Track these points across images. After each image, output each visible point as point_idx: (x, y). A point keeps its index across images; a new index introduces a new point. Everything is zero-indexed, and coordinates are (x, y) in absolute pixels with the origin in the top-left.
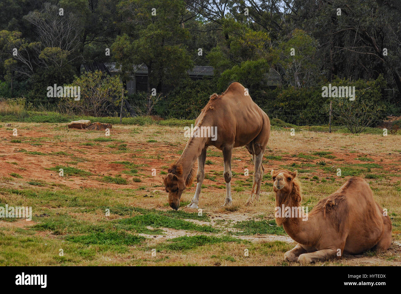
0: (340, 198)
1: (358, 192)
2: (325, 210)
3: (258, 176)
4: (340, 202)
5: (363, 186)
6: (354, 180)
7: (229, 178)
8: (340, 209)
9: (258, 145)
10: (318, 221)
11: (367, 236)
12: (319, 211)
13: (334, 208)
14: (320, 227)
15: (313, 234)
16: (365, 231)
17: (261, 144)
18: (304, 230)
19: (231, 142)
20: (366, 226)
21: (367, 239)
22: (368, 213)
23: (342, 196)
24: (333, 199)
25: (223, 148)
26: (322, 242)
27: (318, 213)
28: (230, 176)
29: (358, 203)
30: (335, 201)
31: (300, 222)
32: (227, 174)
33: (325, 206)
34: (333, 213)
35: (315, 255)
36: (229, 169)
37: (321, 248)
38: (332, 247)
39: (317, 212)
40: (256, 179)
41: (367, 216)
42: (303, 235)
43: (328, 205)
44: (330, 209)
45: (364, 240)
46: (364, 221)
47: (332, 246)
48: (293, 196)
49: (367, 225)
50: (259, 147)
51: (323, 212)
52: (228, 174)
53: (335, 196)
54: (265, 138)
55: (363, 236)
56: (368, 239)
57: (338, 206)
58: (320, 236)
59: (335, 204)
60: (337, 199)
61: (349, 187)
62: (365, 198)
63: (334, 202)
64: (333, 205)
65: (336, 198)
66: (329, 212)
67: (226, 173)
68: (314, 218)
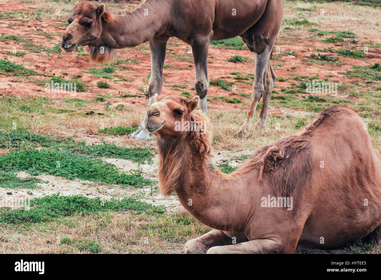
0: (296, 145)
1: (337, 135)
2: (262, 167)
3: (261, 88)
4: (295, 153)
5: (349, 124)
6: (334, 112)
7: (203, 90)
8: (294, 166)
9: (259, 37)
10: (248, 187)
11: (351, 216)
12: (252, 169)
13: (281, 164)
14: (252, 198)
15: (237, 211)
16: (346, 208)
17: (264, 35)
18: (218, 204)
19: (205, 32)
20: (349, 199)
21: (350, 222)
22: (354, 174)
23: (301, 141)
24: (283, 147)
25: (192, 41)
26: (253, 225)
27: (249, 172)
28: (204, 88)
29: (334, 155)
30: (286, 151)
31: (208, 189)
32: (200, 84)
33: (262, 160)
34: (278, 173)
35: (237, 250)
36: (203, 77)
37: (253, 237)
38: (272, 235)
39: (248, 170)
40: (257, 93)
41: (352, 179)
42: (216, 212)
43: (270, 158)
44: (274, 166)
45: (345, 224)
46: (345, 189)
47: (272, 233)
48: (191, 143)
49: (351, 196)
50: (261, 40)
51: (259, 170)
52: (202, 85)
53: (288, 142)
54: (272, 26)
55: (342, 216)
56: (354, 221)
57: (289, 161)
58: (251, 215)
59: (286, 156)
60: (290, 146)
61: (322, 125)
62: (351, 146)
63: (281, 154)
64: (279, 159)
65: (288, 144)
66: (271, 170)
67: (199, 82)
68: (241, 181)
